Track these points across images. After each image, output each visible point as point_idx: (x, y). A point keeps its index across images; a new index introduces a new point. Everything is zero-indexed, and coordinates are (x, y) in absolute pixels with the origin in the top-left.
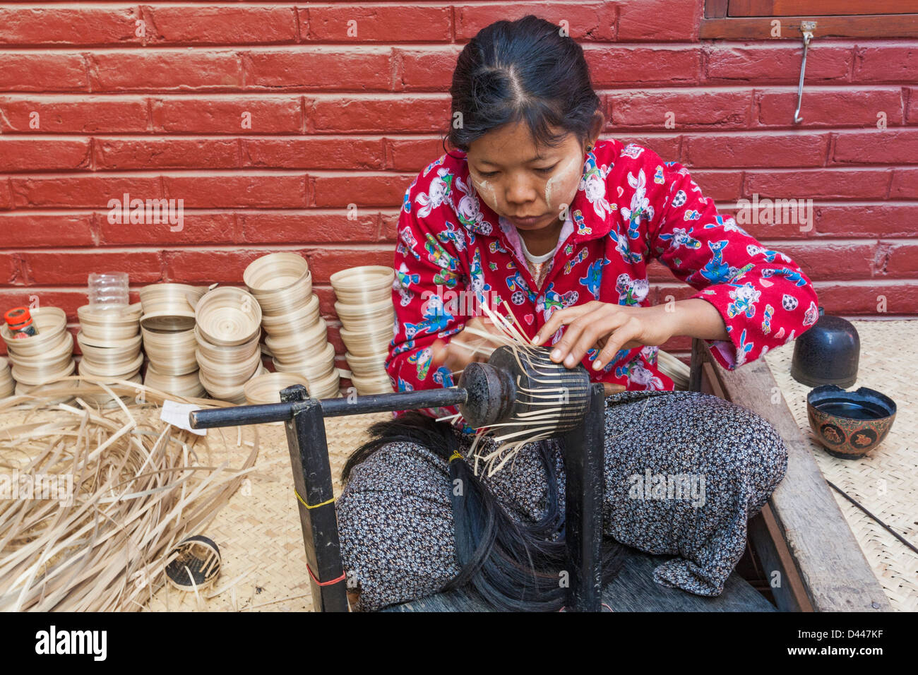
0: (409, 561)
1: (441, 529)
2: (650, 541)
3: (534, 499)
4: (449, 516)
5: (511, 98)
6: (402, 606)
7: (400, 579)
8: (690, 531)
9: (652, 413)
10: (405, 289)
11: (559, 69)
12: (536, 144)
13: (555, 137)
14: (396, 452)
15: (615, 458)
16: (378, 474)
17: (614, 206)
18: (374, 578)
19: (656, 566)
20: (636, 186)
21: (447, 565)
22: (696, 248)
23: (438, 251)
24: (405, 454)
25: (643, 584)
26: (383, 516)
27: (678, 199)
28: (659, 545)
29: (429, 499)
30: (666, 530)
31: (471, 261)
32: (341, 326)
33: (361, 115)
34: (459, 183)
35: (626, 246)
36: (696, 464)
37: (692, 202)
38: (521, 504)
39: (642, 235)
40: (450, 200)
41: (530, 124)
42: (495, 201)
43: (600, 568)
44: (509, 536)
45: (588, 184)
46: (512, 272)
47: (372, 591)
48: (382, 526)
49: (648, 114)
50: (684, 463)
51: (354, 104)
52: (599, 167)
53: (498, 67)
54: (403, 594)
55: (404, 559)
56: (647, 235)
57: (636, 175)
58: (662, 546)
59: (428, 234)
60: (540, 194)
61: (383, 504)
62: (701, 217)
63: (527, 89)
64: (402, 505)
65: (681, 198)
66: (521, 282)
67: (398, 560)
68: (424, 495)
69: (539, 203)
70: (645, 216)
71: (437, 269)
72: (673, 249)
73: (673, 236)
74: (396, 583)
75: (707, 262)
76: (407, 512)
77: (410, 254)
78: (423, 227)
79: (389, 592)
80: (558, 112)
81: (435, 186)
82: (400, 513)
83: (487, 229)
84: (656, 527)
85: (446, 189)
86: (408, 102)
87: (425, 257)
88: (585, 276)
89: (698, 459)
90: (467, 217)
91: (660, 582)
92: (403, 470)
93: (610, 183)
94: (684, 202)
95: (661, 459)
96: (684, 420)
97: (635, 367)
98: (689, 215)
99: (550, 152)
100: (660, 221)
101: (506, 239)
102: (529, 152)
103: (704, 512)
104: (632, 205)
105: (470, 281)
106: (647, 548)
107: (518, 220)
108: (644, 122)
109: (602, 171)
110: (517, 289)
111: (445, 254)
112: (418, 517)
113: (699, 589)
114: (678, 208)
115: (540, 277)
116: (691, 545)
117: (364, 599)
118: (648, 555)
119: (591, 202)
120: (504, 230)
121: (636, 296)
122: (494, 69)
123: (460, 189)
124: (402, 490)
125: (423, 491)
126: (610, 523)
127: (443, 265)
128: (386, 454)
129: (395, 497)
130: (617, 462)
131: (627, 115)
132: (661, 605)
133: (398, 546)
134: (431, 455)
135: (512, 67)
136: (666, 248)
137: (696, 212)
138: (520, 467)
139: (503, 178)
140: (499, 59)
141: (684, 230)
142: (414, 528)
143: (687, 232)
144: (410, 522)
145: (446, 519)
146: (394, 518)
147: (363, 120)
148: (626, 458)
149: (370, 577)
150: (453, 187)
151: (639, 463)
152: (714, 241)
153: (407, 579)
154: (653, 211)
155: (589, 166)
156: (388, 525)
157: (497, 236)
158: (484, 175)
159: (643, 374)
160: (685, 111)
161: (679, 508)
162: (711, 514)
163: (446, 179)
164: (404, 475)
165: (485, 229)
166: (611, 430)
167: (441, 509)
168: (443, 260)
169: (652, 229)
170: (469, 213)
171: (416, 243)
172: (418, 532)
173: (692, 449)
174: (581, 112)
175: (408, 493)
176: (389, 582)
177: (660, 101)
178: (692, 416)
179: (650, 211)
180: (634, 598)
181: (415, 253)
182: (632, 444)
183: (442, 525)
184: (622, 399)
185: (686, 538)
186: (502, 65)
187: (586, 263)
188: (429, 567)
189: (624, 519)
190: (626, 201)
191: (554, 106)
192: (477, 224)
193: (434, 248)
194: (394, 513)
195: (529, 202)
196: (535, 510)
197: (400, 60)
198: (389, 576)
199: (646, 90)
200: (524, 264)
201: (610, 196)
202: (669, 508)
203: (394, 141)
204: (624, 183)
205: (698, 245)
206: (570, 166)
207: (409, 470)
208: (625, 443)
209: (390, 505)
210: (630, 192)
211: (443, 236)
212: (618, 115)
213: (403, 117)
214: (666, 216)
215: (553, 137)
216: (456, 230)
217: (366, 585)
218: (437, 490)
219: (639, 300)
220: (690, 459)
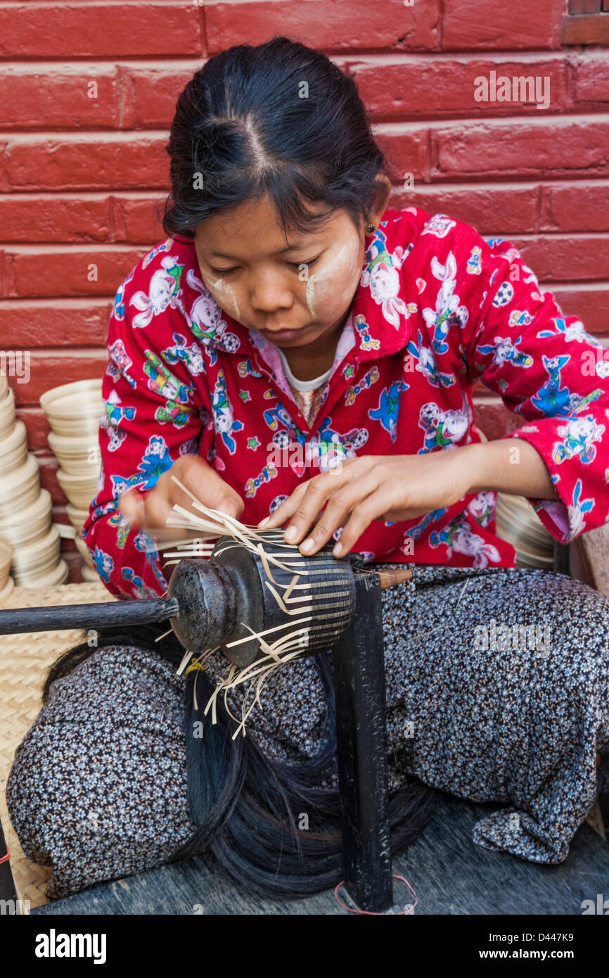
0: (122, 823)
1: (168, 774)
2: (469, 784)
3: (305, 726)
4: (181, 755)
5: (250, 162)
6: (113, 884)
7: (110, 847)
8: (521, 771)
9: (472, 602)
10: (115, 427)
11: (317, 120)
12: (285, 228)
13: (314, 217)
14: (110, 662)
15: (417, 667)
16: (82, 696)
17: (413, 307)
18: (71, 847)
19: (478, 820)
20: (443, 276)
21: (179, 825)
22: (526, 367)
23: (163, 375)
24: (124, 664)
25: (457, 846)
26: (85, 759)
27: (501, 295)
28: (482, 789)
29: (152, 732)
30: (489, 769)
31: (213, 390)
32: (59, 467)
33: (77, 164)
34: (191, 278)
35: (432, 363)
36: (526, 678)
37: (522, 297)
38: (287, 733)
39: (453, 347)
40: (180, 303)
41: (275, 198)
42: (236, 308)
43: (388, 829)
44: (265, 783)
45: (374, 277)
46: (271, 403)
47: (69, 864)
48: (83, 773)
49: (491, 156)
50: (509, 676)
51: (65, 149)
52: (391, 251)
53: (230, 117)
54: (115, 867)
55: (114, 819)
56: (460, 347)
57: (443, 261)
58: (485, 792)
59: (148, 352)
60: (298, 298)
61: (85, 740)
62: (534, 321)
63: (271, 148)
64: (112, 741)
65: (506, 293)
66: (286, 417)
67: (104, 821)
68: (144, 726)
69: (298, 311)
70: (454, 320)
71: (162, 401)
72: (497, 366)
73: (496, 349)
74: (104, 853)
75: (541, 385)
76: (119, 752)
77: (123, 379)
78: (141, 341)
79: (94, 865)
80: (318, 182)
81: (158, 282)
82: (109, 754)
83: (232, 345)
84: (476, 765)
85: (173, 287)
86: (144, 144)
87: (143, 384)
88: (377, 407)
89: (529, 671)
90: (205, 327)
91: (482, 843)
92: (118, 688)
93: (406, 276)
94: (509, 299)
95: (478, 670)
96: (511, 615)
97: (459, 530)
98: (517, 318)
99: (308, 238)
100: (476, 327)
101: (260, 358)
102: (276, 239)
103: (538, 746)
104: (438, 305)
105: (212, 417)
106: (465, 794)
107: (270, 335)
108: (485, 167)
109: (394, 256)
110: (281, 426)
111: (173, 380)
112: (136, 758)
113: (534, 854)
114: (501, 307)
115: (312, 410)
116: (523, 790)
117: (58, 876)
118: (467, 802)
119: (378, 303)
120: (257, 345)
121: (448, 433)
122: (224, 121)
123: (193, 287)
124: (113, 720)
125: (143, 721)
126: (412, 758)
127: (169, 396)
128: (95, 665)
129: (102, 730)
130: (421, 673)
131: (460, 157)
132: (480, 877)
133: (105, 801)
134: (159, 665)
135: (250, 117)
136: (488, 365)
137: (526, 313)
138: (288, 679)
139: (245, 275)
140: (232, 105)
141: (509, 340)
142: (129, 774)
143: (513, 342)
144: (123, 766)
145: (176, 759)
146: (100, 761)
147: (78, 171)
148: (433, 668)
149: (65, 845)
150: (184, 284)
151: (449, 674)
152: (551, 356)
153: (120, 847)
154: (467, 313)
155: (374, 251)
156: (92, 771)
157: (248, 353)
158: (218, 272)
159: (470, 541)
160: (544, 151)
161: (503, 740)
162: (547, 748)
163: (174, 272)
164: (118, 697)
165: (230, 344)
166: (416, 626)
167: (168, 746)
168: (169, 387)
169: (466, 340)
170: (207, 322)
171: (131, 364)
172: (134, 779)
173: (521, 657)
174: (351, 181)
175: (122, 724)
176: (93, 851)
177: (508, 136)
178: (522, 608)
179: (463, 314)
180: (443, 867)
181: (128, 378)
182: (440, 648)
183: (169, 769)
184: (435, 579)
185: (516, 781)
186: (235, 114)
187: (376, 389)
188: (151, 829)
189: (433, 753)
190: (430, 298)
191: (311, 172)
192: (219, 337)
193: (156, 371)
194: (100, 754)
195: (284, 309)
196: (307, 742)
197: (129, 83)
198: (92, 844)
199: (487, 122)
200: (288, 393)
201: (407, 293)
202: (491, 739)
203: (126, 201)
204: (427, 274)
205: (529, 362)
206: (340, 256)
207: (125, 689)
208: (433, 645)
209: (95, 742)
210: (435, 285)
211: (169, 354)
212: (447, 158)
213: (136, 166)
214: (485, 320)
215: (310, 218)
216: (188, 345)
217: (59, 858)
218: (165, 718)
219: (454, 439)
220: (518, 671)
